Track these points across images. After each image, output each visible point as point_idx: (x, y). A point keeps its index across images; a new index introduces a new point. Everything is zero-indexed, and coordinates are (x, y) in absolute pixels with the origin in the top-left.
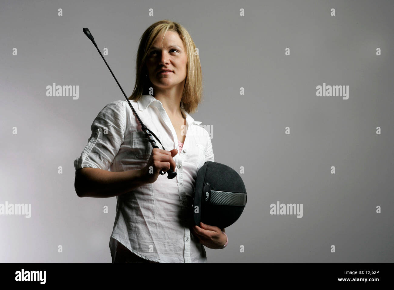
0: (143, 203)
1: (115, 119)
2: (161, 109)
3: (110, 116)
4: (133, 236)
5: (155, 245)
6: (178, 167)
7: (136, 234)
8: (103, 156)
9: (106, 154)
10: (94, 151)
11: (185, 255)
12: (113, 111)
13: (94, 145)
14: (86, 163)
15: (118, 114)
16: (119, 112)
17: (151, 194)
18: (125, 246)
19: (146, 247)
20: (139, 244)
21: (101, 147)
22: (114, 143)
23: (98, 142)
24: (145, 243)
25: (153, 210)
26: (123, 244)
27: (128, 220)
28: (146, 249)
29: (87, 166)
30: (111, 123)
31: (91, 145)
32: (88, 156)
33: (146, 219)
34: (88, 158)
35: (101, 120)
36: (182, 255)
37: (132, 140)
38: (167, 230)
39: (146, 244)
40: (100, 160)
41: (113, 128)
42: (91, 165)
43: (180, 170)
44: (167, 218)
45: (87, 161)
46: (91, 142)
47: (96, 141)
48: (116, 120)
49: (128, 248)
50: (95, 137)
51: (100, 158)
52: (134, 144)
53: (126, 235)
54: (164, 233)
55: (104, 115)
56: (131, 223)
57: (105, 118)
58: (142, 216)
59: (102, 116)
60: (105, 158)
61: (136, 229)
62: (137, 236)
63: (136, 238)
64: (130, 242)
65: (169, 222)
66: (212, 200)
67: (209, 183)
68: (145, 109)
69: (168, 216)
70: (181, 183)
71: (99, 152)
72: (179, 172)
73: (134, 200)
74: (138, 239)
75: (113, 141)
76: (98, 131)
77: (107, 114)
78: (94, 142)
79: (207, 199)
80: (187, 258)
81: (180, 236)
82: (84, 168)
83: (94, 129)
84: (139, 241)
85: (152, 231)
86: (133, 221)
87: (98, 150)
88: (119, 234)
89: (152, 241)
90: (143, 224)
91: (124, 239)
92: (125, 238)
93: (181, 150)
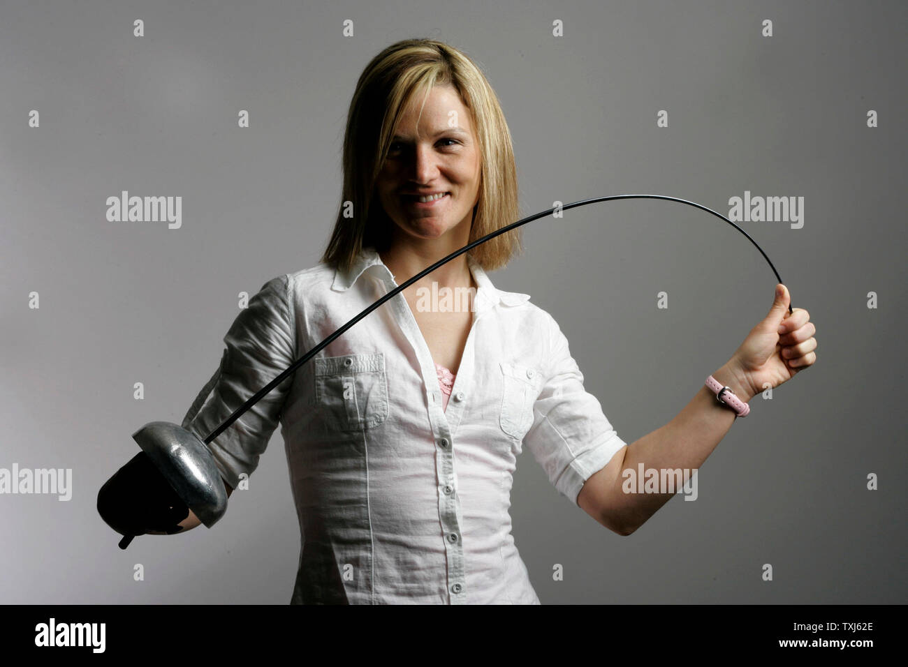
6: (441, 444)
43: (445, 452)
52: (320, 395)
68: (349, 286)
70: (447, 488)
72: (443, 456)
93: (450, 395)
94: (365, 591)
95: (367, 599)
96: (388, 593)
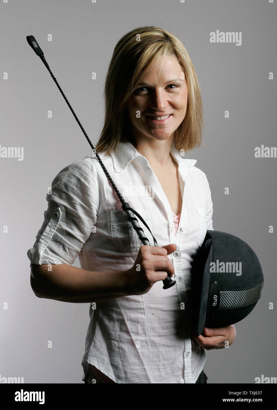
0: (129, 314)
1: (82, 193)
2: (147, 169)
3: (75, 188)
4: (116, 360)
5: (146, 372)
6: (175, 255)
7: (121, 357)
8: (68, 246)
9: (73, 244)
10: (56, 240)
11: (185, 375)
12: (79, 180)
13: (55, 231)
14: (46, 258)
15: (86, 186)
16: (89, 182)
17: (141, 301)
18: (106, 374)
19: (135, 375)
20: (125, 373)
21: (65, 234)
22: (84, 228)
23: (60, 227)
24: (133, 370)
25: (143, 322)
26: (103, 373)
27: (108, 337)
28: (135, 379)
29: (46, 262)
30: (77, 200)
31: (50, 231)
32: (47, 247)
33: (134, 337)
34: (47, 249)
35: (62, 193)
36: (182, 375)
37: (109, 223)
38: (162, 349)
39: (135, 372)
40: (64, 252)
41: (81, 207)
42: (53, 260)
43: (177, 259)
44: (162, 332)
45: (46, 255)
46: (49, 226)
47: (58, 226)
48: (83, 195)
49: (110, 377)
50: (54, 218)
51: (64, 249)
52: (114, 231)
53: (107, 359)
54: (158, 354)
55: (66, 186)
56: (113, 341)
57: (68, 191)
58: (128, 332)
59: (63, 187)
60: (72, 249)
61: (121, 351)
62: (122, 361)
63: (120, 363)
64: (113, 368)
65: (165, 337)
66: (221, 304)
67: (217, 281)
68: (124, 168)
69: (164, 330)
70: (179, 278)
71: (62, 242)
72: (177, 261)
73: (117, 308)
74: (123, 365)
75: (82, 226)
76: (59, 211)
77: (71, 185)
78: (55, 227)
79: (214, 304)
80: (188, 379)
81: (179, 353)
82: (42, 264)
83: (53, 206)
84: (125, 368)
85: (142, 353)
86: (115, 339)
87: (61, 239)
88: (97, 357)
89: (142, 367)
90: (131, 344)
91: (104, 363)
92: (106, 363)
93: (178, 228)
94: (143, 336)
95: (144, 340)
96: (155, 336)
